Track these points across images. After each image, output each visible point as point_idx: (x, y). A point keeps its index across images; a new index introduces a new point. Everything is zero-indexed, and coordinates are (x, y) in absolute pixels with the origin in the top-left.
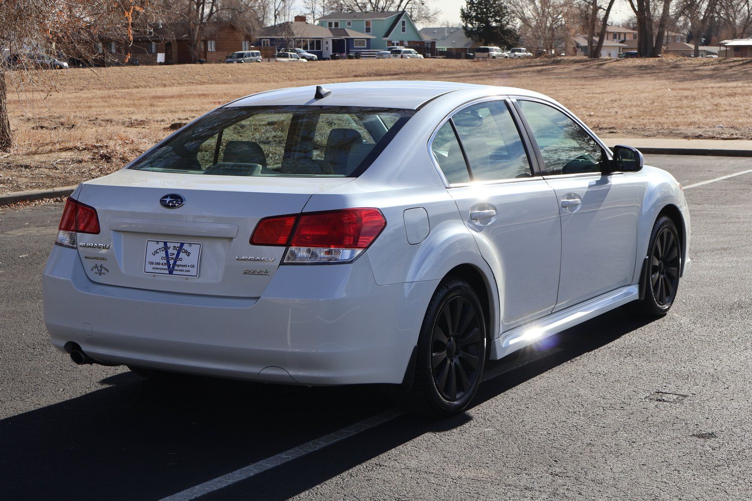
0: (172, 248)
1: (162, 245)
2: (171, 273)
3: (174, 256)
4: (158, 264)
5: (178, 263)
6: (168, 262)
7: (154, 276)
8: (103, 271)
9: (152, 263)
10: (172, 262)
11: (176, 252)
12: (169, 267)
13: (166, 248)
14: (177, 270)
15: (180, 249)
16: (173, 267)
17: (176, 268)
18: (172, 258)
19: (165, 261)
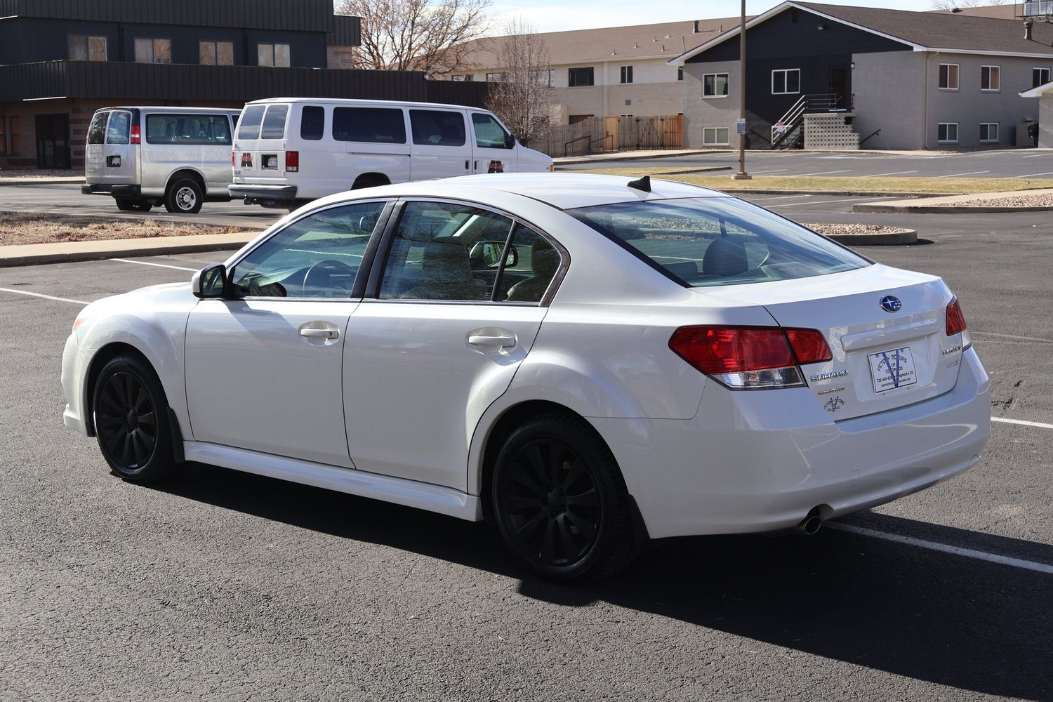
0: (891, 358)
1: (881, 357)
2: (897, 386)
3: (895, 367)
4: (885, 379)
5: (900, 372)
6: (892, 374)
7: (884, 394)
8: (839, 404)
9: (880, 380)
10: (895, 373)
11: (895, 361)
12: (894, 380)
13: (886, 359)
14: (901, 381)
15: (898, 358)
16: (898, 379)
17: (900, 379)
18: (895, 369)
19: (890, 375)
